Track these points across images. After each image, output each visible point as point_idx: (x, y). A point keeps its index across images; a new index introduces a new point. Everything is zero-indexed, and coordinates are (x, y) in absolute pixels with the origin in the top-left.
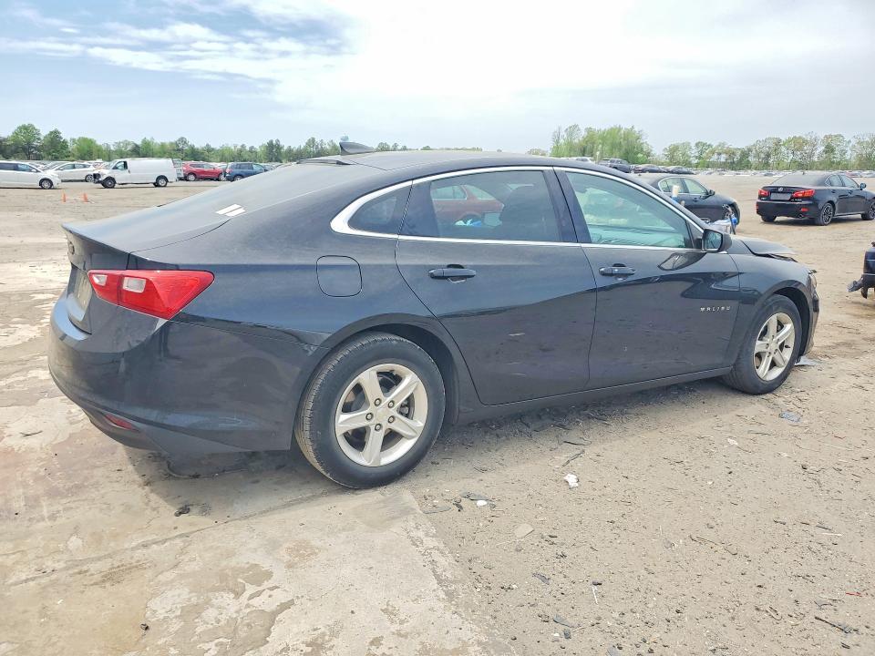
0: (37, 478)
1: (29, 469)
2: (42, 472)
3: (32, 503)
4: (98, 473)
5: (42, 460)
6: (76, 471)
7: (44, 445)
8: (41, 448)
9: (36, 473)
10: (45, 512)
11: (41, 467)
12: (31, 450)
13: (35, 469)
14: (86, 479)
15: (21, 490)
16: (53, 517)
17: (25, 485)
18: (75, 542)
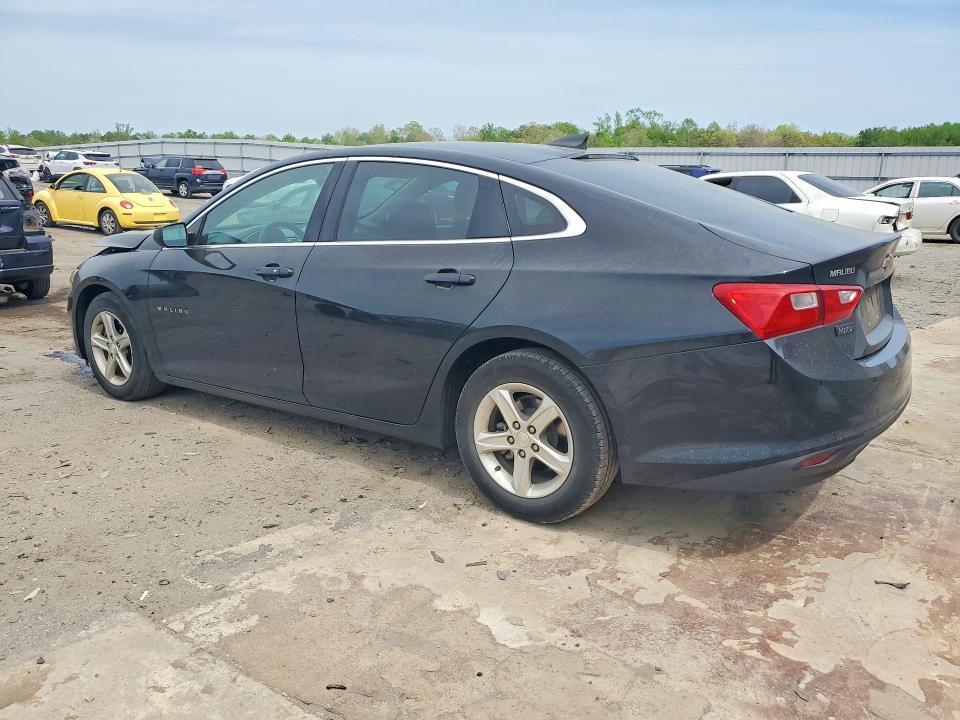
0: (917, 523)
1: (922, 537)
2: (909, 526)
3: (934, 505)
4: (856, 502)
5: (902, 543)
6: (875, 513)
7: (886, 560)
8: (892, 556)
9: (917, 529)
10: (926, 493)
11: (908, 533)
12: (907, 560)
13: (915, 533)
14: (871, 501)
15: (939, 519)
16: (923, 487)
17: (934, 524)
18: (917, 466)
